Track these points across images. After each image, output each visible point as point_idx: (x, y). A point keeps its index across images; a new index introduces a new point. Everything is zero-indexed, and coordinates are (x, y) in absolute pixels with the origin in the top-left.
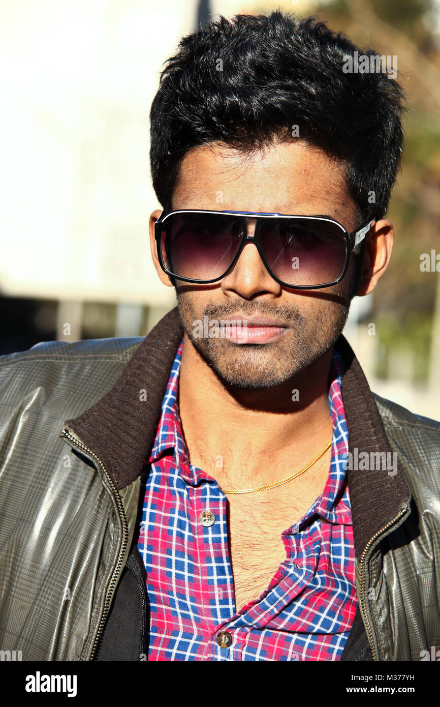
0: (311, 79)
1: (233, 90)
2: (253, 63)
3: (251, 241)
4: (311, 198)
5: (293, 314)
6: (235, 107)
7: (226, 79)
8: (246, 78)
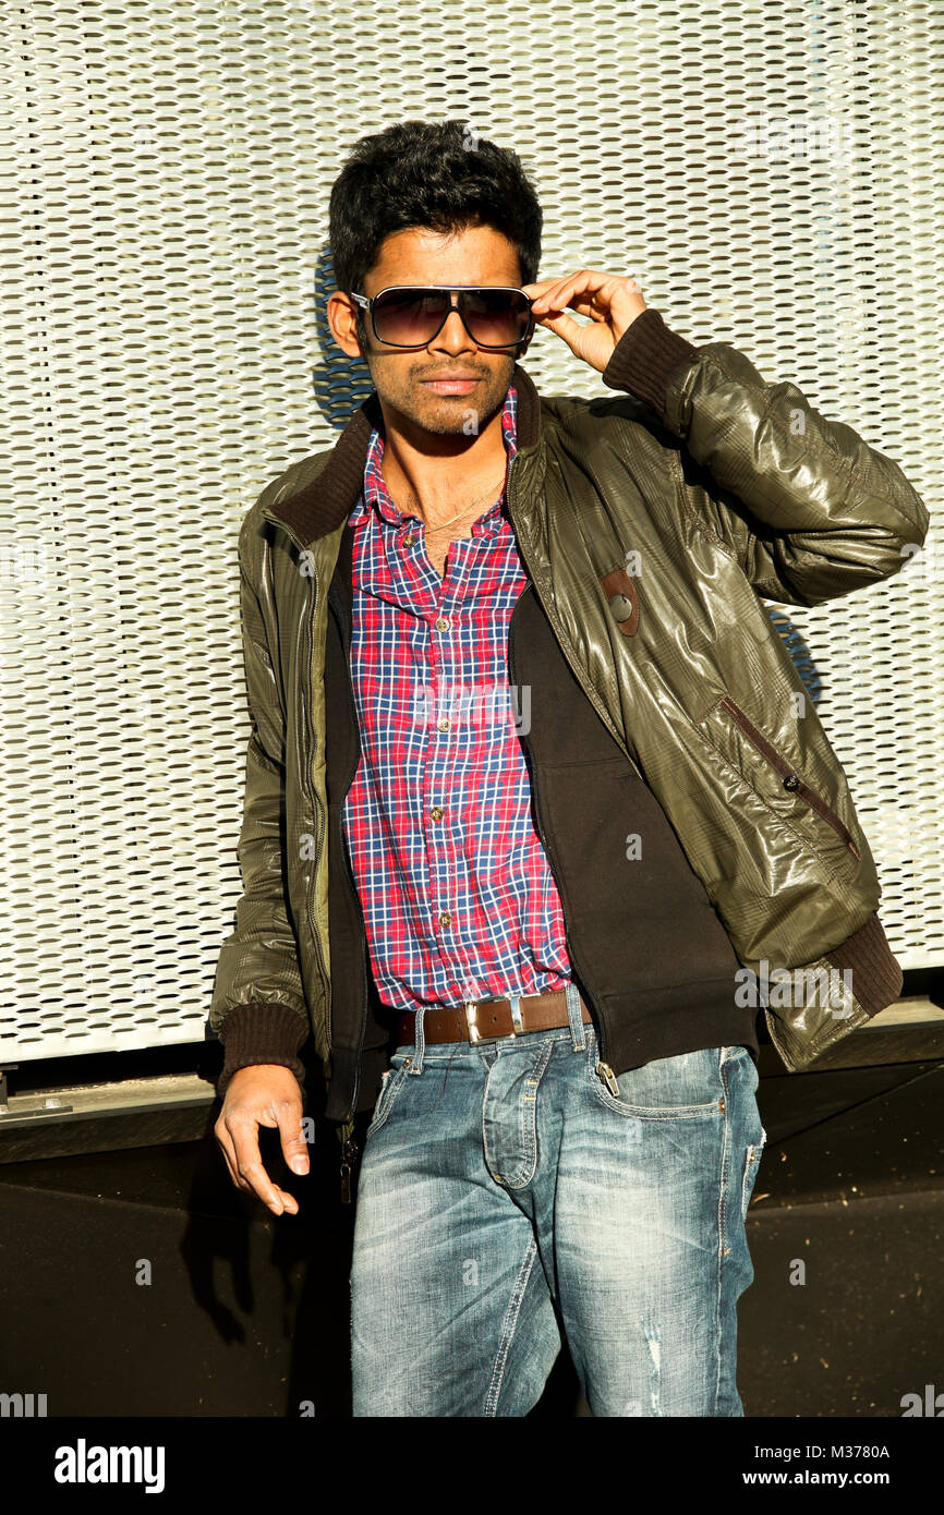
0: (493, 176)
1: (437, 185)
2: (448, 161)
3: (454, 309)
4: (497, 273)
5: (485, 369)
6: (442, 198)
7: (428, 176)
8: (445, 174)
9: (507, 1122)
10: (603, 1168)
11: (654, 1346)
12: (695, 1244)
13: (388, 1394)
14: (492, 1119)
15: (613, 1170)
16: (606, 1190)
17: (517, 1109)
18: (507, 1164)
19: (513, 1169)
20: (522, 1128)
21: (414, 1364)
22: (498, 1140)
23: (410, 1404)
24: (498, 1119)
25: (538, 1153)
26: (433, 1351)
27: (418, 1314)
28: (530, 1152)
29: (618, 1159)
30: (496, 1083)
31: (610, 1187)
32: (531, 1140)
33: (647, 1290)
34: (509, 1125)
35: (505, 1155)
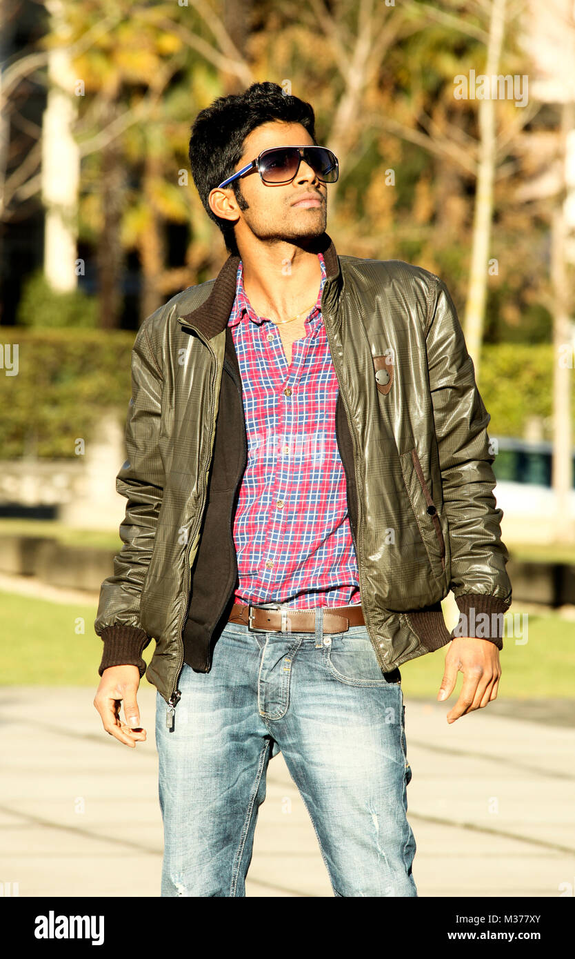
9: (273, 682)
10: (338, 716)
11: (375, 817)
12: (393, 759)
13: (190, 824)
14: (264, 680)
15: (344, 716)
16: (341, 728)
17: (279, 675)
18: (271, 706)
19: (274, 709)
20: (281, 686)
21: (207, 809)
22: (266, 693)
23: (202, 831)
24: (268, 681)
25: (289, 701)
26: (219, 803)
27: (211, 783)
28: (285, 701)
29: (346, 710)
30: (267, 659)
31: (343, 726)
32: (286, 693)
33: (368, 786)
34: (274, 684)
35: (270, 701)
